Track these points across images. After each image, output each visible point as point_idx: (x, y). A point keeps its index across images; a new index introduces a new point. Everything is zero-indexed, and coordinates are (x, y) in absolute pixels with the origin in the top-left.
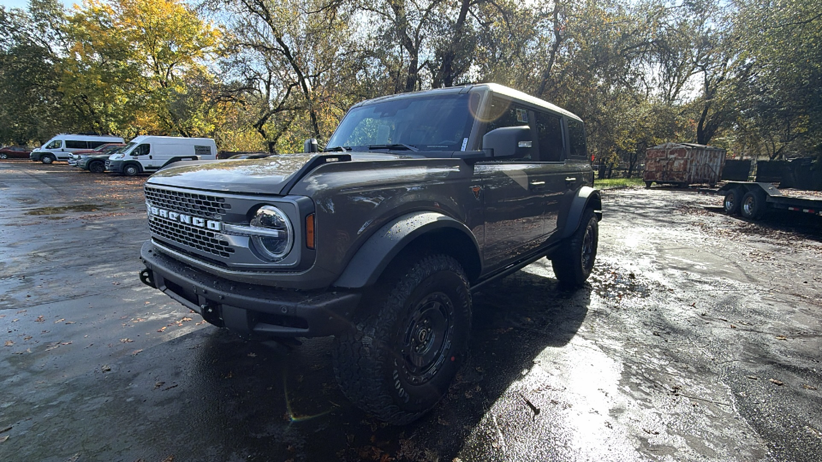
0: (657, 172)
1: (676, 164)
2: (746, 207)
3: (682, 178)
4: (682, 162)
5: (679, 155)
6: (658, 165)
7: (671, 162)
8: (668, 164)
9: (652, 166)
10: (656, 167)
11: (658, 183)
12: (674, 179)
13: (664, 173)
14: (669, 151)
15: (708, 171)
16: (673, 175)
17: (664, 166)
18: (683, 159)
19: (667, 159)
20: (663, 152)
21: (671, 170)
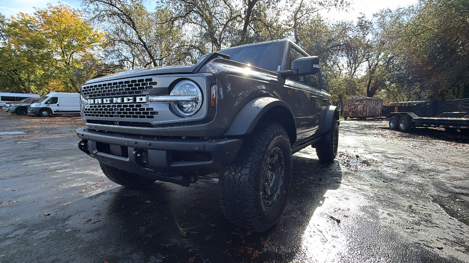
0: (350, 112)
1: (359, 107)
2: (401, 125)
3: (363, 115)
4: (362, 106)
5: (360, 103)
6: (350, 108)
7: (356, 106)
8: (355, 107)
9: (347, 108)
10: (349, 109)
11: (350, 117)
12: (359, 115)
13: (353, 112)
14: (355, 100)
15: (375, 111)
16: (358, 113)
17: (353, 109)
18: (362, 105)
19: (354, 105)
20: (352, 101)
21: (357, 110)
